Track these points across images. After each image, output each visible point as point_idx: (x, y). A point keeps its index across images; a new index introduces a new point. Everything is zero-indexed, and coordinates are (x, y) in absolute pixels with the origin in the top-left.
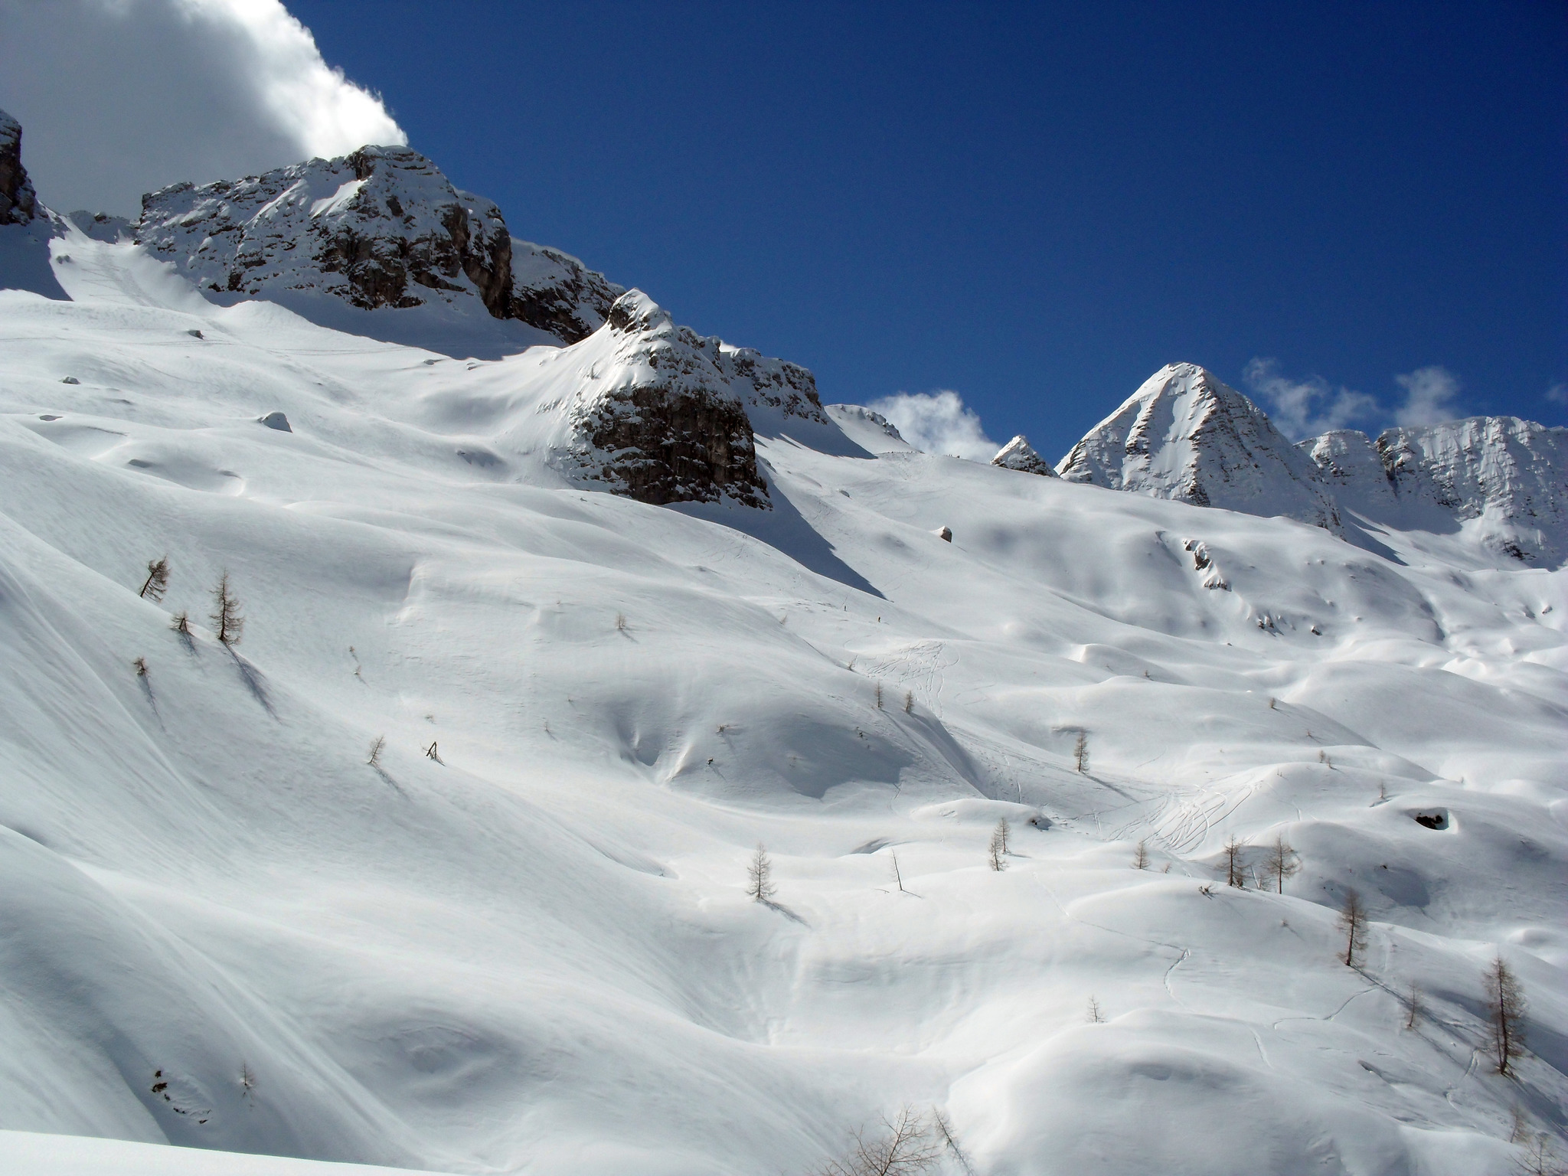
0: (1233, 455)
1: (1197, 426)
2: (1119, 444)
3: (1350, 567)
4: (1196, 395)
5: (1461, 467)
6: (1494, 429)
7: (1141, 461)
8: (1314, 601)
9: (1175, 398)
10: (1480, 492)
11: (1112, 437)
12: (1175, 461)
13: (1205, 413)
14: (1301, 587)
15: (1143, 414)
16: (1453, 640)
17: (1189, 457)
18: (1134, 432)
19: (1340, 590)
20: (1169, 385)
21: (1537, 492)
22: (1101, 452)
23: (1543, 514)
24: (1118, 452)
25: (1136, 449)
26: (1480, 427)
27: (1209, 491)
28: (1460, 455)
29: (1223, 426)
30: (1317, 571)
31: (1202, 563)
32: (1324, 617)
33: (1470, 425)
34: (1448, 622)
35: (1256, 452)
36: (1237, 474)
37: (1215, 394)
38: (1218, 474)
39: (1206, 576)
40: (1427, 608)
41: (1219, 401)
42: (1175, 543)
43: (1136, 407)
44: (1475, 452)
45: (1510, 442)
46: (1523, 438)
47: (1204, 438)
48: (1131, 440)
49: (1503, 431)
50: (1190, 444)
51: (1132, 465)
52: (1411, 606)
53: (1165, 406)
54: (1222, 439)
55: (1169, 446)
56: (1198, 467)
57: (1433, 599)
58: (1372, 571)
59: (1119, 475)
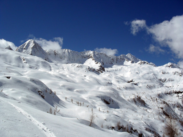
0: (36, 50)
1: (32, 47)
2: (23, 48)
3: (42, 62)
4: (32, 43)
5: (63, 54)
6: (67, 50)
7: (25, 50)
8: (37, 65)
9: (30, 43)
10: (65, 57)
11: (22, 47)
12: (29, 50)
13: (33, 45)
14: (35, 63)
15: (26, 45)
16: (52, 70)
17: (31, 50)
18: (25, 47)
19: (40, 64)
20: (29, 42)
21: (70, 57)
22: (20, 49)
23: (71, 60)
24: (22, 49)
25: (25, 49)
26: (65, 50)
27: (33, 54)
28: (63, 53)
29: (35, 47)
30: (38, 62)
31: (24, 60)
32: (37, 67)
33: (64, 50)
34: (52, 68)
35: (39, 50)
36: (36, 53)
37: (35, 43)
38: (34, 52)
39: (24, 61)
40: (50, 67)
41: (35, 44)
42: (21, 58)
43: (25, 44)
44: (64, 53)
45: (68, 52)
46: (70, 52)
47: (33, 48)
48: (24, 48)
49: (68, 51)
50: (31, 49)
51: (24, 51)
52: (48, 66)
53: (29, 44)
54: (35, 48)
55: (28, 49)
56: (32, 51)
57: (51, 66)
58: (45, 62)
59: (22, 52)
